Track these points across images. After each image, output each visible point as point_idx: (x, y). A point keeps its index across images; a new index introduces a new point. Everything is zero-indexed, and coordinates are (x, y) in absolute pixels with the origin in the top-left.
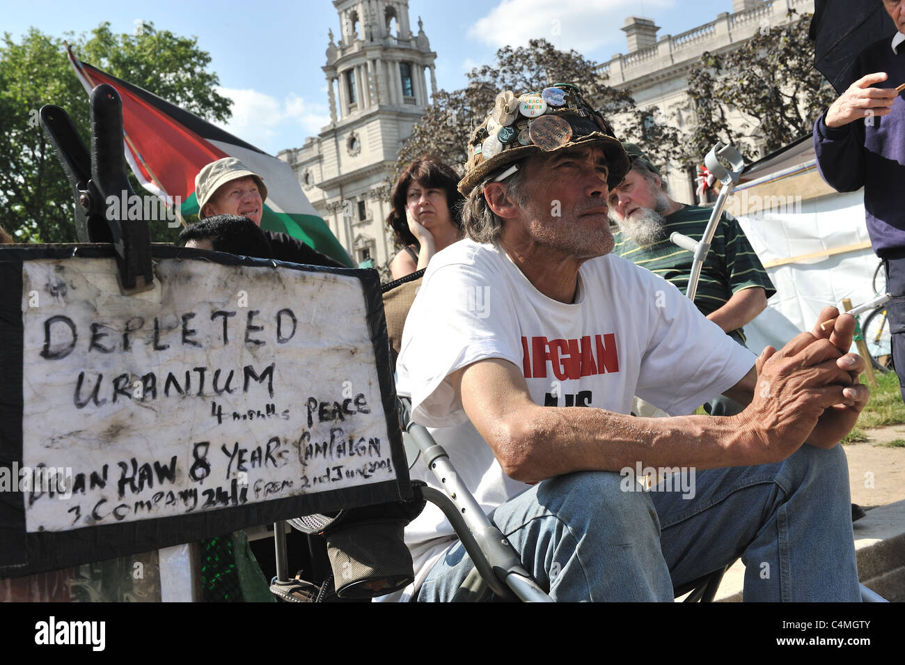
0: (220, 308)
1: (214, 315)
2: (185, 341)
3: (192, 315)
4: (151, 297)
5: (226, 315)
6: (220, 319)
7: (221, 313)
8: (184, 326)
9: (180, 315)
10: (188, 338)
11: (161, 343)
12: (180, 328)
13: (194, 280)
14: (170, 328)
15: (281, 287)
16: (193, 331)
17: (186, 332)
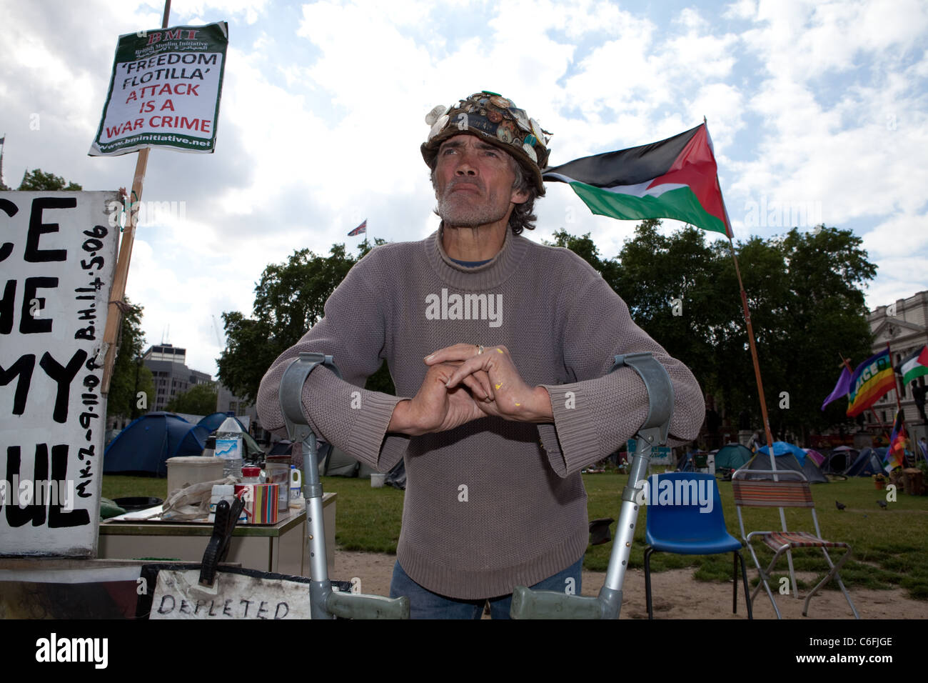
0: (246, 599)
1: (242, 601)
2: (224, 613)
3: (230, 601)
4: (212, 591)
5: (248, 602)
6: (245, 604)
7: (246, 601)
8: (226, 605)
9: (225, 600)
10: (226, 611)
11: (213, 612)
12: (224, 606)
13: (236, 584)
14: (219, 606)
15: (282, 592)
16: (229, 609)
17: (225, 609)
